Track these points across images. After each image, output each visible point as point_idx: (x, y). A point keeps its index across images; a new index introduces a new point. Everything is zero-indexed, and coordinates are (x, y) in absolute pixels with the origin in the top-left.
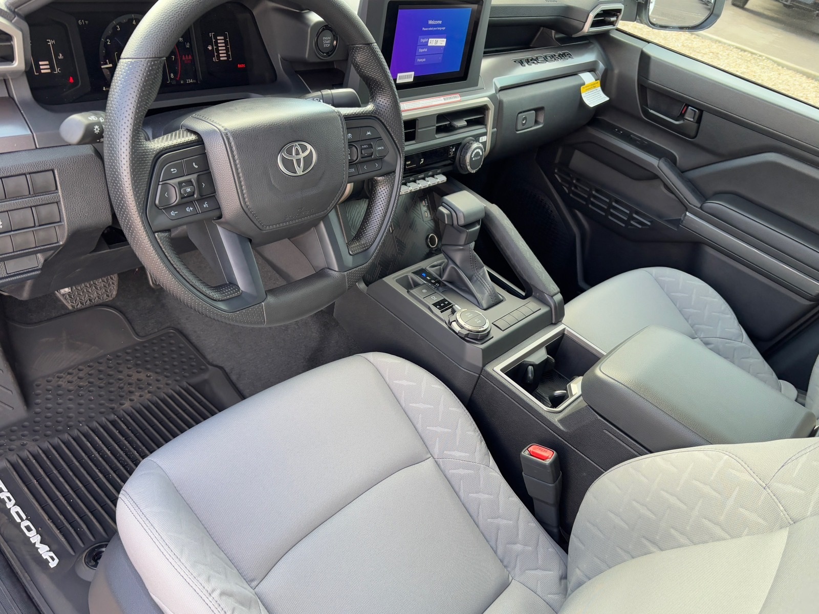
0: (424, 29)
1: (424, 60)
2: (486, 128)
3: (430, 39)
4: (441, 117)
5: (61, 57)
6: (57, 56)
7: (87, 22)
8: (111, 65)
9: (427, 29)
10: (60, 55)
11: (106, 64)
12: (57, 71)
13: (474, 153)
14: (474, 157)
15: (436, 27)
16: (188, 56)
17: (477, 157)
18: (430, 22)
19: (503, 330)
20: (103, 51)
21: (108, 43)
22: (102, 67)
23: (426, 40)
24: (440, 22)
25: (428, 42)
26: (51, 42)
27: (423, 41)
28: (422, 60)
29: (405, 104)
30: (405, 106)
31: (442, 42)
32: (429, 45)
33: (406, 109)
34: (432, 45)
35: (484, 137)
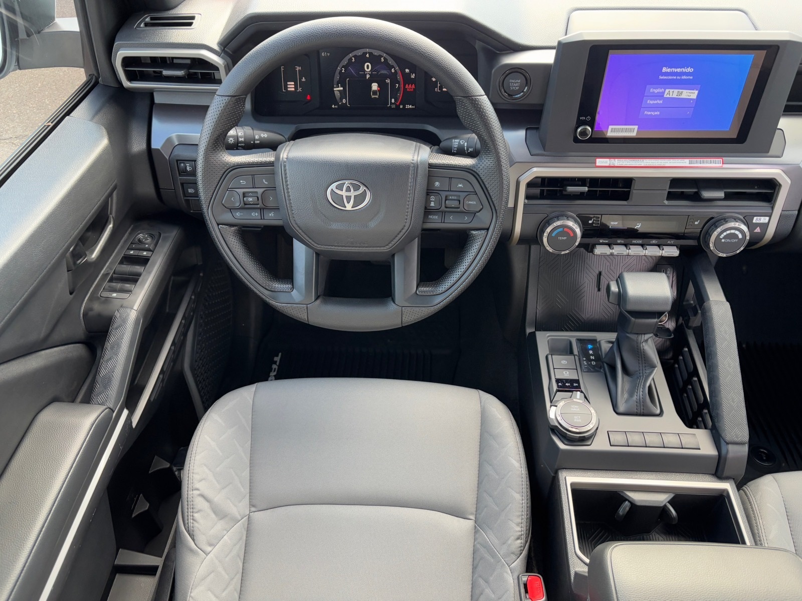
0: (654, 77)
2: (773, 208)
3: (667, 91)
4: (676, 182)
5: (304, 79)
6: (300, 79)
7: (328, 54)
8: (342, 89)
10: (304, 78)
11: (338, 87)
12: (299, 90)
13: (725, 234)
14: (725, 237)
15: (679, 76)
16: (409, 85)
17: (731, 239)
18: (666, 69)
19: (612, 444)
20: (337, 77)
21: (343, 71)
22: (335, 89)
23: (663, 90)
25: (664, 93)
26: (298, 68)
27: (656, 91)
28: (653, 113)
29: (616, 160)
30: (617, 162)
31: (690, 94)
32: (665, 96)
33: (616, 165)
34: (671, 96)
35: (762, 218)
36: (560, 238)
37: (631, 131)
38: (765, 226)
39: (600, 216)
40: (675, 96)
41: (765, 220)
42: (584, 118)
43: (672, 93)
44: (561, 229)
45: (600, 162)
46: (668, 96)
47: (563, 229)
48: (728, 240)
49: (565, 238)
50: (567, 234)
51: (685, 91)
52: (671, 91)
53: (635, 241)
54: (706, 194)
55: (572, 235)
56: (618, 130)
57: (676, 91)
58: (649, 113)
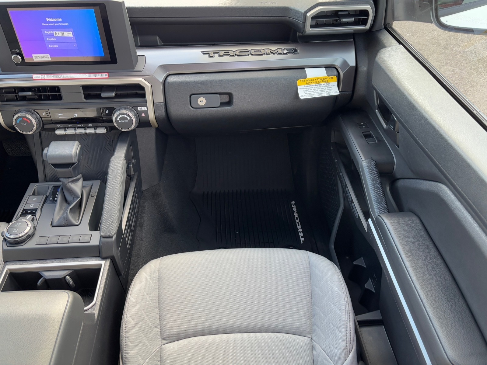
0: (43, 24)
1: (56, 46)
2: (146, 102)
3: (55, 32)
4: (86, 88)
9: (45, 25)
13: (119, 117)
14: (120, 119)
15: (57, 23)
17: (124, 120)
18: (48, 20)
23: (51, 32)
24: (60, 20)
25: (53, 34)
27: (49, 33)
28: (54, 46)
29: (45, 75)
30: (45, 76)
31: (68, 34)
32: (55, 36)
33: (45, 78)
34: (58, 36)
35: (143, 107)
36: (23, 124)
37: (46, 58)
38: (146, 112)
39: (48, 110)
40: (60, 35)
41: (144, 109)
42: (15, 50)
43: (58, 34)
44: (21, 119)
45: (36, 76)
46: (56, 35)
47: (22, 119)
48: (123, 121)
49: (26, 124)
50: (26, 122)
51: (65, 32)
52: (57, 32)
53: (79, 125)
54: (103, 95)
55: (29, 122)
56: (39, 57)
57: (60, 32)
58: (52, 46)
